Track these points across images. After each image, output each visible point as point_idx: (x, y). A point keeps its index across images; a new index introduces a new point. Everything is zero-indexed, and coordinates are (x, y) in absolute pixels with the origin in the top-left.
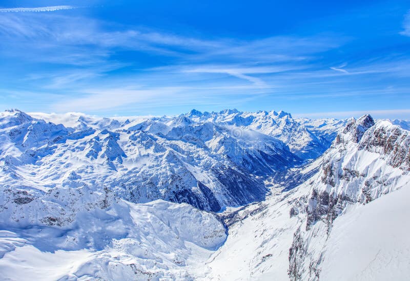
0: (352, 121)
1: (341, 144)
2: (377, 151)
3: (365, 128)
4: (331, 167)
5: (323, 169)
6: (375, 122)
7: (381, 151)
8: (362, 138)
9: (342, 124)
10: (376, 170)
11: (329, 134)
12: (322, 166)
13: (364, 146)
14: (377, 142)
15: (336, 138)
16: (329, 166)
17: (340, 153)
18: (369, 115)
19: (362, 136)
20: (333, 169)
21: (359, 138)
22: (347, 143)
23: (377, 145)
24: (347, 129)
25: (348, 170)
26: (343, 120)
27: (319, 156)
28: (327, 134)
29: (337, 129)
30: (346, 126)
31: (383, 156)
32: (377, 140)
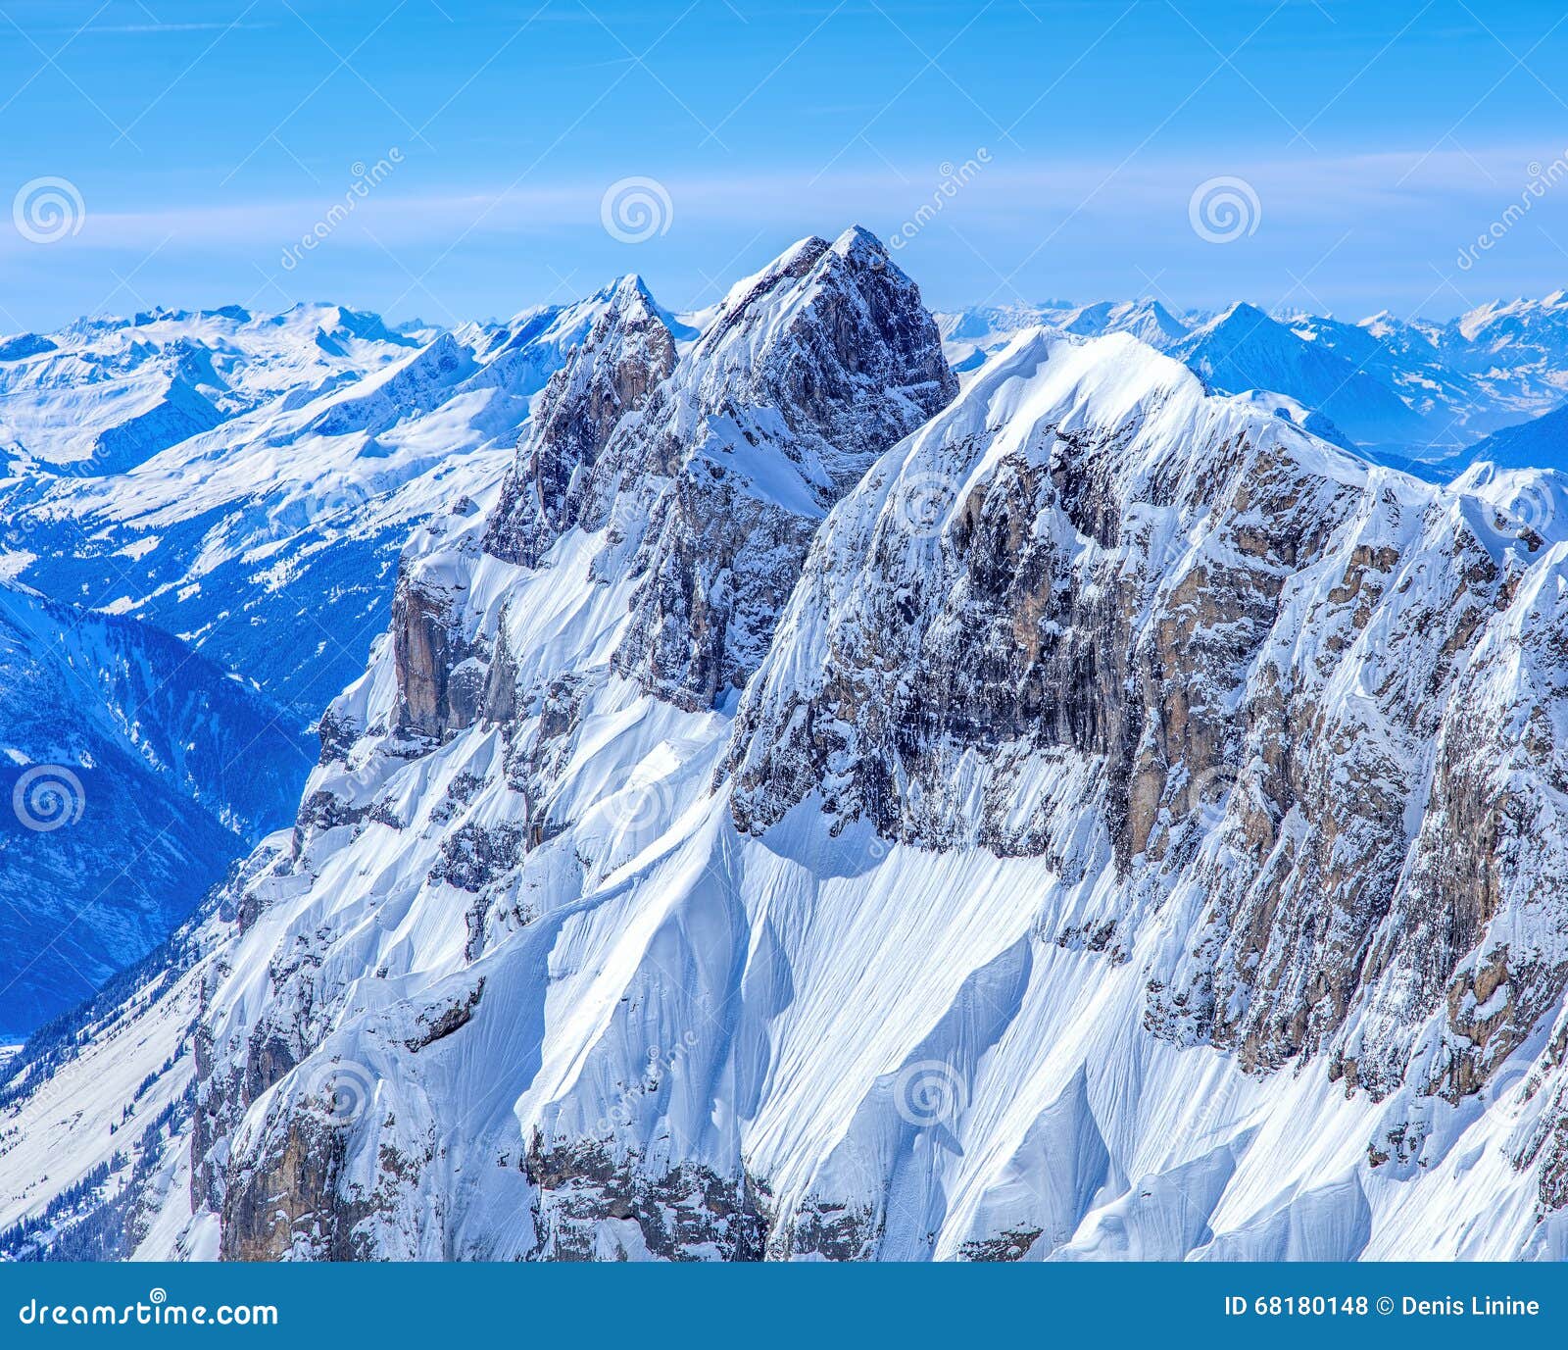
0: (629, 349)
1: (474, 739)
2: (1016, 819)
3: (816, 465)
4: (338, 1149)
5: (203, 1192)
6: (955, 353)
7: (1062, 822)
8: (788, 632)
9: (468, 404)
10: (1010, 1136)
11: (276, 578)
12: (177, 1149)
13: (821, 749)
14: (1000, 670)
15: (385, 645)
16: (297, 1132)
17: (464, 901)
18: (866, 240)
19: (778, 591)
20: (363, 1173)
21: (737, 630)
22: (556, 723)
23: (1005, 717)
24: (551, 474)
25: (595, 1167)
26: (473, 337)
27: (122, 983)
28: (232, 578)
29: (389, 486)
30: (536, 442)
31: (1105, 894)
32: (995, 645)
